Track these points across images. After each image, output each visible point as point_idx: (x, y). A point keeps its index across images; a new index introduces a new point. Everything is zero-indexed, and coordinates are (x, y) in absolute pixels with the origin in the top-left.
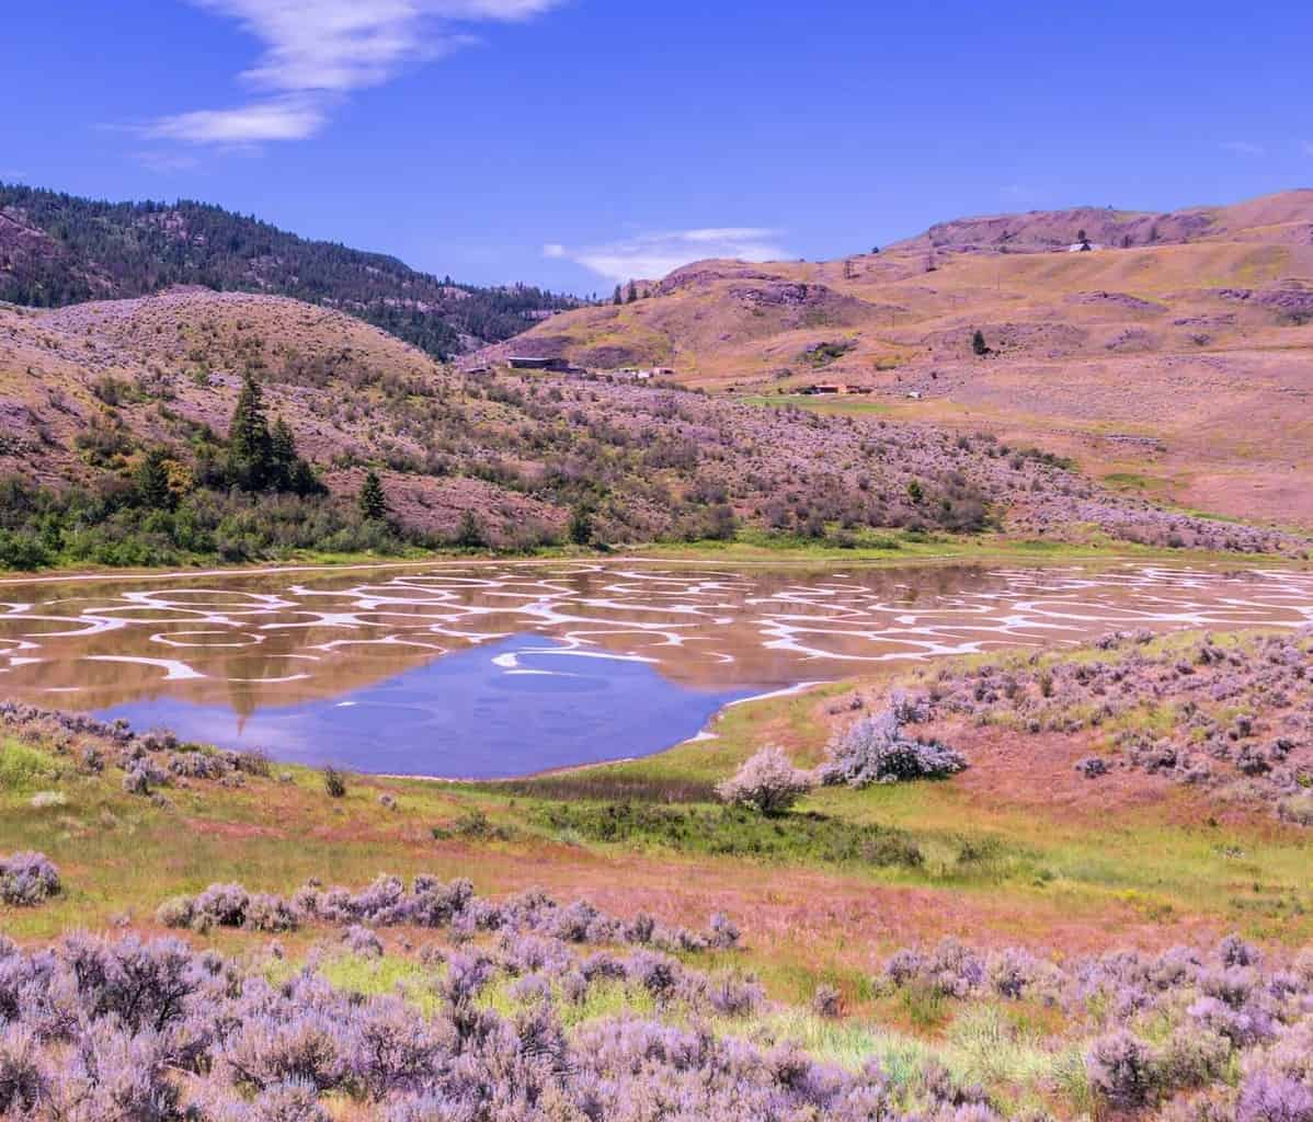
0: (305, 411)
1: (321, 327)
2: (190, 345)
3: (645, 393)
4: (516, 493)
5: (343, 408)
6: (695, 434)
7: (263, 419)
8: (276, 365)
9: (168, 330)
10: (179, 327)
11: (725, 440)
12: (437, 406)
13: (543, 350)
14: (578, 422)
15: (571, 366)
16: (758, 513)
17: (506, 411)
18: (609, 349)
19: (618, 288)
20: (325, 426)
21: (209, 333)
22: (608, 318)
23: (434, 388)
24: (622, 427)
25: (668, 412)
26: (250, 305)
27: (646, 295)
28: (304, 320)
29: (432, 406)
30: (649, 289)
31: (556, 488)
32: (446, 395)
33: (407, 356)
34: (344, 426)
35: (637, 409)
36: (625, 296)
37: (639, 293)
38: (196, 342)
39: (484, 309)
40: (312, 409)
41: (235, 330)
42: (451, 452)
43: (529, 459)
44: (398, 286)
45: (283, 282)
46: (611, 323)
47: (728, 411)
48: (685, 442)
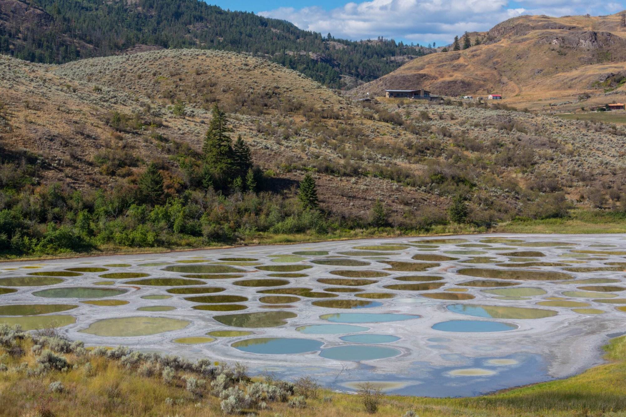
0: (255, 133)
1: (256, 71)
2: (163, 87)
3: (489, 113)
4: (409, 188)
5: (281, 130)
6: (531, 141)
7: (228, 139)
8: (226, 100)
9: (146, 77)
10: (154, 75)
11: (553, 145)
12: (343, 126)
13: (407, 84)
14: (445, 135)
15: (431, 95)
16: (582, 197)
17: (393, 129)
18: (455, 82)
19: (456, 38)
20: (271, 142)
21: (176, 78)
22: (452, 60)
23: (340, 113)
24: (477, 137)
25: (509, 126)
26: (204, 57)
27: (478, 43)
28: (244, 67)
29: (340, 126)
30: (480, 38)
31: (438, 183)
32: (349, 118)
33: (319, 91)
34: (283, 142)
35: (485, 125)
36: (462, 44)
37: (472, 41)
38: (167, 85)
39: (358, 56)
40: (259, 131)
41: (194, 75)
42: (361, 159)
43: (416, 162)
44: (294, 42)
45: (212, 41)
46: (456, 62)
47: (551, 125)
48: (524, 147)
